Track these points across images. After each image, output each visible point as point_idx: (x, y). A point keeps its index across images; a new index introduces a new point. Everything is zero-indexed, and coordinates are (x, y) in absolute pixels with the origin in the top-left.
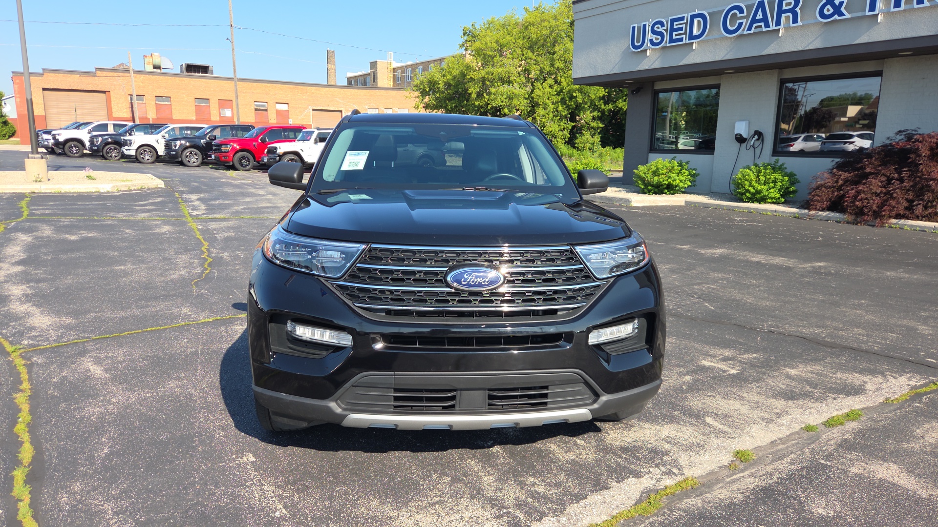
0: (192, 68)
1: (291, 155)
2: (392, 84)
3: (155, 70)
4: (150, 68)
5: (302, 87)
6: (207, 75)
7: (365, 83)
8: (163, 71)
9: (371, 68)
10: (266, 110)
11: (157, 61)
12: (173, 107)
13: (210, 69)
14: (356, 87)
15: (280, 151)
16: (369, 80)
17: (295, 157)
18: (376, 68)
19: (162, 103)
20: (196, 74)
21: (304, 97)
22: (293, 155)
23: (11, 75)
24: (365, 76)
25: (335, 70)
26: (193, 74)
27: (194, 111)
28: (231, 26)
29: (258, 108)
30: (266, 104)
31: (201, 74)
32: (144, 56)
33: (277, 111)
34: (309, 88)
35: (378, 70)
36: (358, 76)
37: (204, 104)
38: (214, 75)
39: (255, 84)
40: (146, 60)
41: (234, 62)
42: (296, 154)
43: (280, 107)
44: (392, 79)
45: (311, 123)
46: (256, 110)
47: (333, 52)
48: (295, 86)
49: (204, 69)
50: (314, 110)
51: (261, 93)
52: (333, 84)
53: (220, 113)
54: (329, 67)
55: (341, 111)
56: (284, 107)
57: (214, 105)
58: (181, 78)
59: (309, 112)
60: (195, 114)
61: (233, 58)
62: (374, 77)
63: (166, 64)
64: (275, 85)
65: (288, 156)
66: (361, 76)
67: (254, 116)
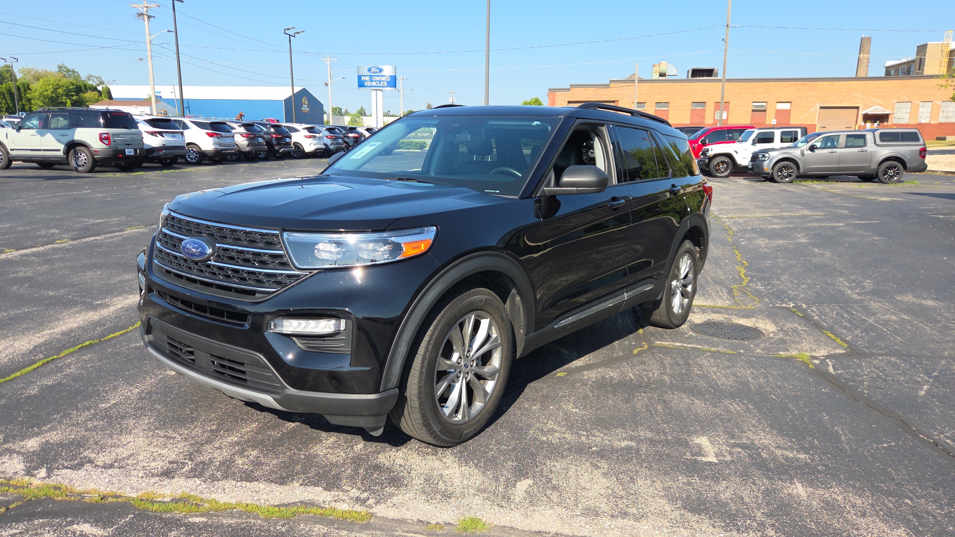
0: (696, 73)
1: (722, 157)
2: (945, 70)
3: (661, 78)
4: (656, 76)
5: (811, 83)
6: (712, 78)
7: (908, 72)
8: (668, 78)
9: (918, 54)
10: (765, 111)
11: (663, 69)
12: (670, 112)
13: (715, 72)
14: (897, 76)
15: (711, 153)
16: (914, 68)
17: (726, 159)
18: (925, 52)
19: (661, 109)
20: (701, 78)
21: (812, 94)
22: (725, 157)
23: (548, 91)
24: (910, 64)
25: (868, 59)
26: (698, 78)
27: (690, 115)
28: (727, 26)
29: (756, 109)
30: (765, 104)
31: (705, 78)
32: (653, 65)
33: (777, 111)
34: (820, 83)
35: (927, 55)
36: (901, 64)
37: (700, 108)
38: (718, 78)
39: (756, 84)
40: (655, 69)
41: (725, 63)
42: (729, 156)
43: (780, 106)
44: (946, 65)
45: (816, 123)
46: (753, 111)
47: (870, 39)
48: (802, 83)
49: (709, 72)
50: (821, 108)
51: (759, 93)
52: (863, 75)
53: (714, 116)
54: (861, 57)
55: (858, 108)
56: (786, 106)
57: (710, 107)
58: (681, 84)
59: (816, 111)
60: (689, 118)
61: (725, 59)
62: (920, 64)
63: (671, 71)
64: (779, 83)
65: (719, 158)
66: (904, 63)
67: (750, 117)
